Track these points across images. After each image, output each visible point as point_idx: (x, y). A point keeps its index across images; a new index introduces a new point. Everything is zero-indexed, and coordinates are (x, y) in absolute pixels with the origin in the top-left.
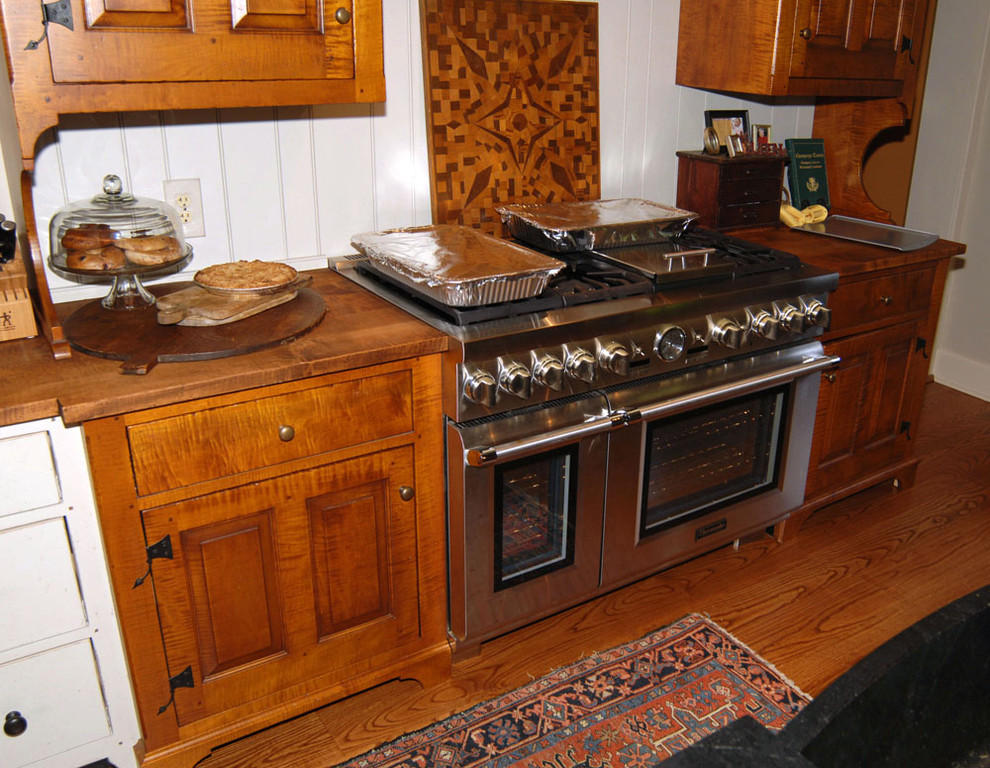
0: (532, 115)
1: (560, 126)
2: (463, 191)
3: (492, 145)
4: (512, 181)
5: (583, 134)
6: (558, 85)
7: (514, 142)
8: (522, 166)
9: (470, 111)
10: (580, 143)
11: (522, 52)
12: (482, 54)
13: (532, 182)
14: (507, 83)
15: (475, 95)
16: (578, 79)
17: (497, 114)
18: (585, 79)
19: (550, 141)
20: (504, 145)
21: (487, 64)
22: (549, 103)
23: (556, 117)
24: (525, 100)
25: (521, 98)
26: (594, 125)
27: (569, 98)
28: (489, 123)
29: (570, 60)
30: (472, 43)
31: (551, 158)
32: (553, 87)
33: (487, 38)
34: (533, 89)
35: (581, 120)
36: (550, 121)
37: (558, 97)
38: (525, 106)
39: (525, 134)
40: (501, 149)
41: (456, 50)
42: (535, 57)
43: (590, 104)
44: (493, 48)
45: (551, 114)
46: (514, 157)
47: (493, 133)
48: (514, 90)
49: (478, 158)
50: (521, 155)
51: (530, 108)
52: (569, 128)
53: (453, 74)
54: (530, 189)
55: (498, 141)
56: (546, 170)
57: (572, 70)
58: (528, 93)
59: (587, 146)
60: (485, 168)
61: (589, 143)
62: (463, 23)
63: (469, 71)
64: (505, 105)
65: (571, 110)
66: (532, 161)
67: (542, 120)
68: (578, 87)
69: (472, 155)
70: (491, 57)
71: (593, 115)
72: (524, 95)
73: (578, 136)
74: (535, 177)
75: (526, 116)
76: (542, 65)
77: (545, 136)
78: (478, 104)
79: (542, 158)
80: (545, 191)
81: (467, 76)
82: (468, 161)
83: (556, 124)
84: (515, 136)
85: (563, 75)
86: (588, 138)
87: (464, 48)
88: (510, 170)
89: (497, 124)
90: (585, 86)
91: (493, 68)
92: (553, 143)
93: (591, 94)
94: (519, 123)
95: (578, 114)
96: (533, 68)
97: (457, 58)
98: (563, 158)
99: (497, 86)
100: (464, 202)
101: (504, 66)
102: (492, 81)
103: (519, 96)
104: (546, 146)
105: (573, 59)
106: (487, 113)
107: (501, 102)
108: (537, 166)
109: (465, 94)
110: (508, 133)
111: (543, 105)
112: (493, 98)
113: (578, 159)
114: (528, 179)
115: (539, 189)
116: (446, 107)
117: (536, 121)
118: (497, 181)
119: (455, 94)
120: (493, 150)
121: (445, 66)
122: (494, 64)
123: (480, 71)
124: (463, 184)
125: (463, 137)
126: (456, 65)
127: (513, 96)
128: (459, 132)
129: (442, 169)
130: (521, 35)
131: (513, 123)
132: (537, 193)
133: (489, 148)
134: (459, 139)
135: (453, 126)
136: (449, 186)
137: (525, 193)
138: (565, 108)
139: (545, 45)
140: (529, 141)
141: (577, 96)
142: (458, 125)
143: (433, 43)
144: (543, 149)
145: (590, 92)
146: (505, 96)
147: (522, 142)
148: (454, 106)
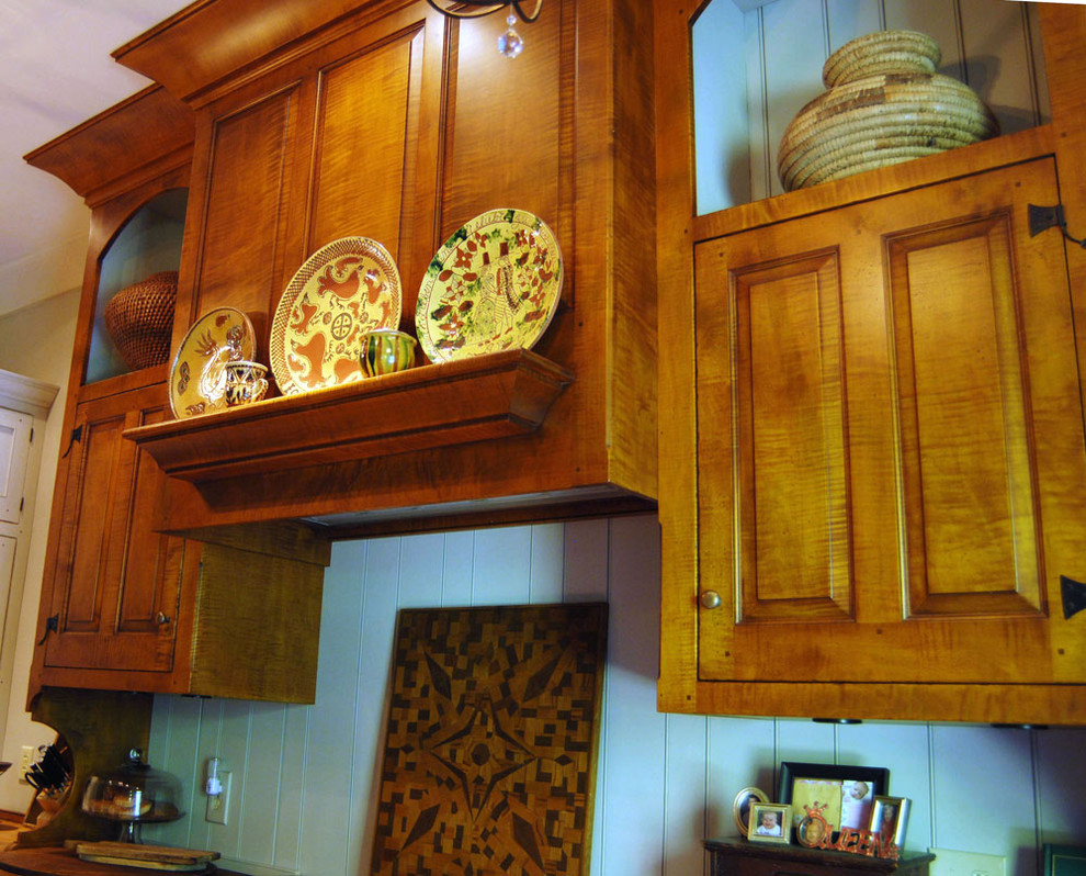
0: (496, 747)
1: (532, 767)
2: (403, 830)
3: (444, 779)
4: (460, 829)
5: (565, 780)
6: (535, 711)
7: (471, 777)
8: (475, 811)
9: (426, 736)
10: (559, 793)
11: (494, 668)
12: (449, 671)
13: (485, 835)
14: (472, 705)
15: (434, 718)
16: (564, 703)
17: (456, 741)
18: (575, 704)
19: (516, 784)
20: (457, 781)
21: (453, 682)
22: (521, 734)
23: (528, 753)
24: (490, 727)
25: (486, 724)
26: (582, 769)
27: (550, 728)
28: (445, 752)
29: (556, 678)
30: (440, 659)
31: (516, 807)
32: (532, 713)
33: (457, 653)
34: (503, 715)
35: (563, 761)
36: (519, 758)
37: (534, 726)
38: (489, 735)
39: (486, 771)
40: (454, 784)
41: (423, 666)
42: (509, 674)
43: (580, 738)
44: (462, 663)
45: (522, 748)
46: (468, 799)
47: (448, 765)
48: (479, 714)
49: (427, 791)
50: (477, 797)
51: (496, 738)
52: (545, 770)
53: (415, 693)
54: (482, 845)
55: (452, 775)
56: (505, 825)
57: (557, 692)
58: (496, 722)
59: (570, 799)
60: (432, 805)
61: (572, 795)
62: (434, 637)
63: (432, 689)
64: (467, 731)
65: (550, 745)
66: (488, 809)
67: (509, 755)
68: (564, 715)
69: (420, 787)
70: (459, 675)
71: (582, 756)
72: (490, 721)
73: (558, 783)
74: (490, 830)
75: (490, 748)
76: (519, 683)
77: (510, 776)
78: (436, 728)
79: (504, 805)
80: (501, 851)
81: (430, 694)
82: (416, 795)
83: (527, 762)
84: (471, 771)
85: (544, 699)
86: (572, 788)
87: (432, 664)
88: (461, 814)
89: (453, 755)
90: (573, 714)
91: (459, 686)
92: (520, 789)
93: (582, 726)
94: (480, 756)
95: (559, 751)
96: (505, 689)
97: (422, 677)
98: (530, 812)
99: (460, 708)
100: (402, 845)
101: (471, 685)
102: (455, 702)
103: (484, 722)
104: (510, 789)
105: (561, 676)
106: (444, 739)
107: (462, 728)
108: (495, 815)
109: (424, 715)
110: (464, 766)
111: (513, 736)
112: (454, 722)
113: (552, 816)
114: (481, 830)
115: (492, 847)
116: (402, 728)
117: (501, 755)
118: (443, 826)
119: (413, 715)
120: (444, 785)
121: (409, 683)
122: (460, 681)
123: (445, 690)
124: (404, 820)
125: (415, 763)
126: (420, 683)
127: (477, 722)
128: (411, 758)
129: (387, 799)
130: (495, 648)
131: (472, 754)
132: (489, 852)
133: (439, 782)
134: (411, 767)
135: (408, 749)
136: (391, 820)
137: (475, 849)
138: (542, 741)
139: (525, 660)
140: (488, 780)
141: (561, 727)
142: (411, 749)
143: (401, 659)
144: (506, 793)
145: (580, 723)
146: (467, 721)
147: (479, 780)
148: (412, 728)
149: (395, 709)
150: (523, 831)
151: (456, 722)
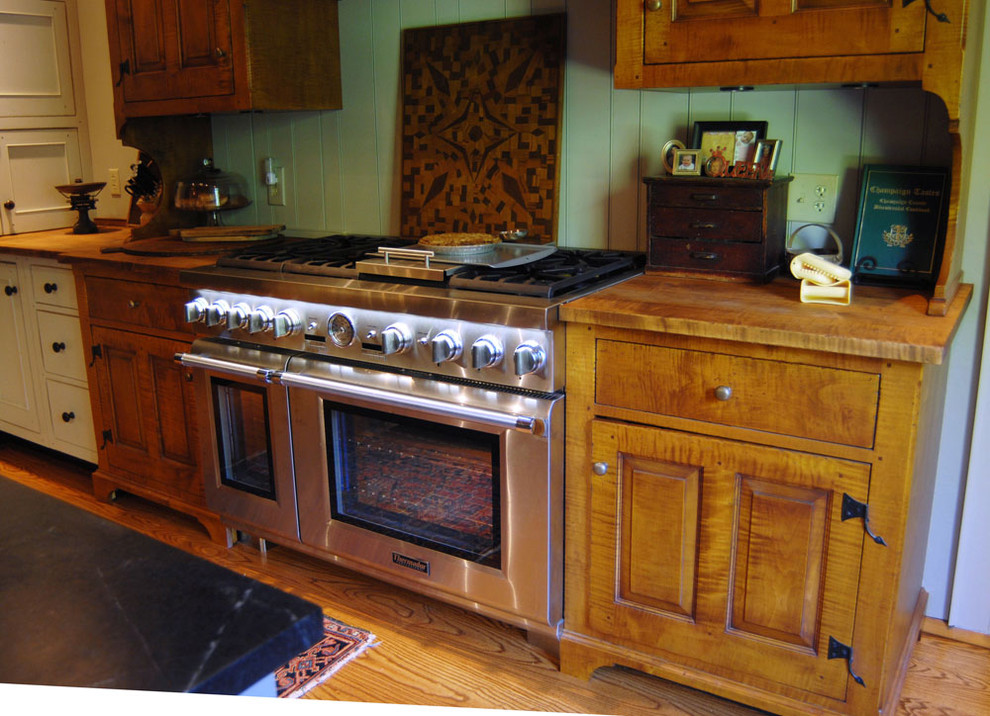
0: (487, 127)
1: (515, 139)
2: (422, 193)
3: (450, 154)
4: (464, 188)
5: (539, 146)
6: (514, 99)
7: (469, 151)
8: (475, 174)
9: (433, 124)
10: (533, 155)
11: (481, 70)
12: (447, 74)
13: (483, 190)
14: (467, 98)
15: (438, 110)
16: (536, 91)
17: (456, 126)
18: (545, 91)
19: (504, 153)
20: (460, 154)
21: (451, 82)
22: (505, 116)
23: (510, 129)
24: (481, 114)
25: (478, 111)
26: (551, 137)
27: (526, 111)
28: (449, 134)
29: (529, 73)
30: (438, 65)
31: (504, 168)
32: (513, 100)
33: (452, 60)
34: (491, 103)
35: (537, 133)
36: (504, 134)
37: (514, 110)
38: (481, 119)
39: (480, 145)
40: (456, 156)
41: (426, 73)
42: (493, 73)
43: (549, 115)
44: (456, 67)
45: (506, 126)
46: (468, 166)
47: (452, 143)
48: (472, 104)
49: (437, 164)
50: (475, 164)
51: (486, 120)
52: (524, 140)
53: (422, 93)
54: (481, 197)
55: (456, 151)
56: (497, 182)
57: (530, 83)
58: (485, 108)
59: (544, 159)
60: (442, 173)
61: (545, 156)
62: (433, 49)
63: (435, 91)
64: (464, 117)
65: (526, 122)
66: (484, 171)
67: (497, 132)
68: (536, 100)
69: (432, 161)
70: (454, 76)
71: (550, 129)
72: (481, 110)
73: (534, 149)
74: (486, 186)
75: (483, 128)
76: (502, 78)
77: (499, 148)
78: (440, 117)
79: (495, 168)
80: (495, 200)
81: (434, 94)
82: (429, 167)
83: (510, 136)
84: (470, 146)
85: (521, 89)
86: (545, 151)
87: (433, 71)
88: (463, 178)
89: (455, 135)
90: (544, 98)
91: (455, 85)
92: (506, 155)
93: (550, 107)
94: (475, 134)
95: (534, 126)
96: (491, 84)
97: (426, 80)
98: (514, 171)
99: (458, 102)
100: (422, 204)
101: (465, 84)
102: (453, 97)
103: (476, 110)
104: (499, 157)
105: (533, 71)
106: (447, 124)
107: (460, 116)
108: (489, 176)
109: (430, 109)
110: (464, 143)
111: (500, 119)
112: (454, 111)
113: (531, 172)
114: (480, 187)
115: (489, 197)
116: (414, 119)
117: (491, 133)
118: (451, 187)
119: (421, 110)
120: (450, 159)
121: (416, 86)
122: (456, 82)
123: (444, 89)
124: (422, 186)
125: (426, 145)
126: (425, 87)
127: (471, 110)
128: (423, 141)
129: (408, 172)
130: (481, 53)
131: (469, 134)
132: (486, 201)
133: (446, 156)
134: (423, 148)
135: (420, 135)
136: (412, 187)
137: (476, 200)
138: (521, 120)
139: (505, 61)
140: (482, 152)
141: (535, 110)
142: (424, 135)
143: (409, 68)
144: (496, 160)
145: (549, 104)
146: (464, 110)
147: (476, 152)
148: (421, 119)
149: (407, 107)
150: (510, 185)
151: (455, 112)
